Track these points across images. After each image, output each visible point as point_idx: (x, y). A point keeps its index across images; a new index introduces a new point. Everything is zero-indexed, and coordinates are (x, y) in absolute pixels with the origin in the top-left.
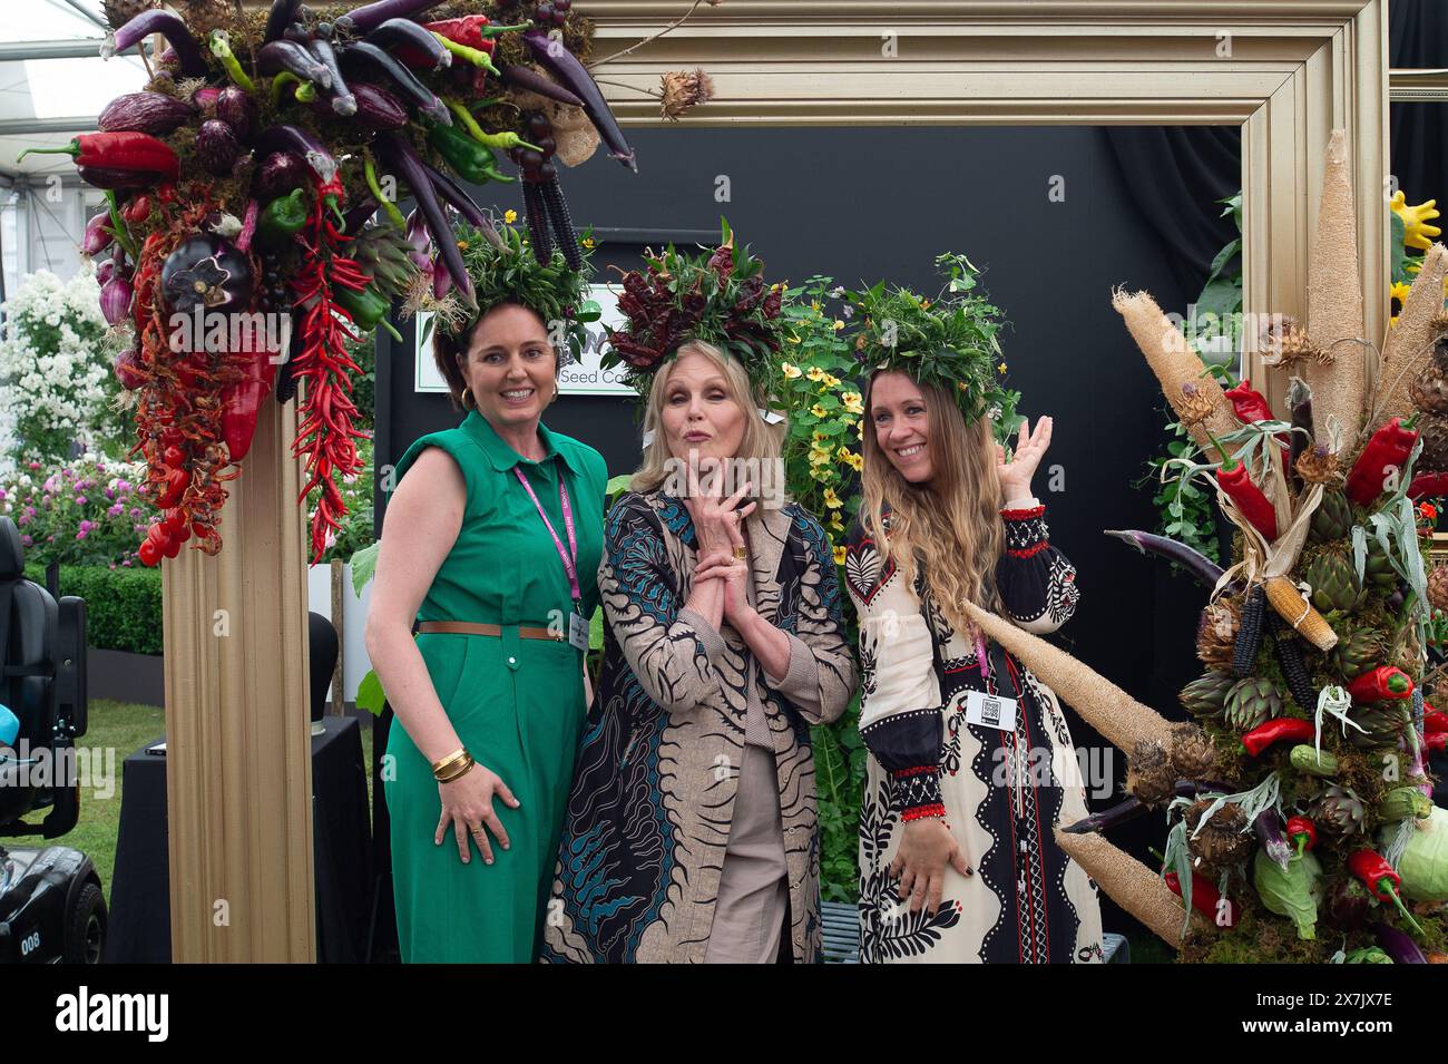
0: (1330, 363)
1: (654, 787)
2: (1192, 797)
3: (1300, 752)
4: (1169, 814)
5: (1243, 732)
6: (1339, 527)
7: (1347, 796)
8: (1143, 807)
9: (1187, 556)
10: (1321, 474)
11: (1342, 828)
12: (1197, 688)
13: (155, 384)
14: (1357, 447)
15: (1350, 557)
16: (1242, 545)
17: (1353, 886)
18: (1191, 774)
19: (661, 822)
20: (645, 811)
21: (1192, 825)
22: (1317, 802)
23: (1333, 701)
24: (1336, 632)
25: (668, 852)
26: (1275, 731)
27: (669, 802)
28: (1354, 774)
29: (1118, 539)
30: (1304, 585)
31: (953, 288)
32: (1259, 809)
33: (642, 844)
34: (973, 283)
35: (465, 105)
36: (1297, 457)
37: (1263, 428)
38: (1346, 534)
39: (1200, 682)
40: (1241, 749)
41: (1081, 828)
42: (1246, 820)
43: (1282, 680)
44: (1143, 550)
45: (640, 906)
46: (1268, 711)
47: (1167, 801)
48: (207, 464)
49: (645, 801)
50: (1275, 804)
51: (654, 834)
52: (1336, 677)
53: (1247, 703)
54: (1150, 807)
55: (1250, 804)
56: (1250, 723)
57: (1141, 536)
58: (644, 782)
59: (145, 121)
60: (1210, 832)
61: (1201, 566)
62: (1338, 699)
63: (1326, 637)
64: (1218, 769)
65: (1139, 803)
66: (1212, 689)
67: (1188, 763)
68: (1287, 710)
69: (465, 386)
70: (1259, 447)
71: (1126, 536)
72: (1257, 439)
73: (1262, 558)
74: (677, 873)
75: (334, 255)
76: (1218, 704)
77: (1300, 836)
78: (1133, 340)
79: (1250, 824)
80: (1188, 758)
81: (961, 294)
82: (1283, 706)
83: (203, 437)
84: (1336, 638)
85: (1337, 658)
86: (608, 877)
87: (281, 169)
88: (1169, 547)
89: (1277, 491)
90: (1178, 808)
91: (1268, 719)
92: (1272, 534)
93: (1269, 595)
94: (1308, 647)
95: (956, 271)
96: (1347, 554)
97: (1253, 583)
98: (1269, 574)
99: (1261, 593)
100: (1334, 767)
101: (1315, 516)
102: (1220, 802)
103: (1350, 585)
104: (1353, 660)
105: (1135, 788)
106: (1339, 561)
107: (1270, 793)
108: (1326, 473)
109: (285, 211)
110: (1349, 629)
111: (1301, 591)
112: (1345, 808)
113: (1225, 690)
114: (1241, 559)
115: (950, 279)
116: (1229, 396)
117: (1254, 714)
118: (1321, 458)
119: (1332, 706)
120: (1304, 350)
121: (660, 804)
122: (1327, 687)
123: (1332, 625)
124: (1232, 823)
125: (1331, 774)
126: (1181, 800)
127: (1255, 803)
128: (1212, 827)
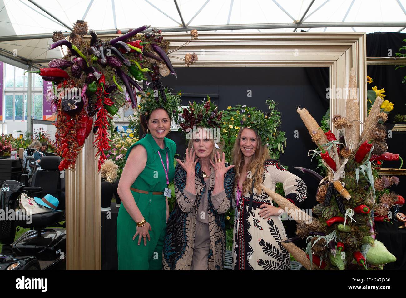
0: (351, 126)
1: (184, 227)
2: (313, 236)
3: (340, 226)
4: (307, 240)
5: (326, 220)
6: (352, 168)
7: (353, 238)
8: (300, 238)
9: (315, 174)
10: (347, 155)
11: (351, 246)
12: (316, 208)
13: (60, 128)
14: (357, 148)
15: (355, 176)
16: (328, 172)
17: (354, 261)
18: (313, 230)
19: (184, 235)
20: (182, 232)
21: (312, 243)
22: (345, 239)
23: (349, 213)
24: (351, 195)
25: (185, 242)
26: (334, 220)
27: (187, 231)
28: (355, 231)
29: (297, 169)
30: (343, 183)
31: (270, 108)
32: (330, 240)
33: (180, 240)
34: (274, 107)
35: (137, 62)
36: (341, 150)
37: (334, 142)
38: (354, 170)
39: (317, 206)
40: (326, 224)
41: (286, 242)
42: (326, 243)
43: (337, 207)
44: (303, 172)
45: (178, 254)
46: (333, 215)
47: (307, 237)
48: (72, 147)
49: (182, 230)
50: (335, 238)
51: (183, 238)
52: (351, 207)
53: (328, 212)
54: (302, 238)
55: (328, 239)
56: (328, 218)
57: (303, 169)
58: (182, 225)
59: (59, 65)
60: (317, 245)
61: (318, 177)
62: (351, 213)
63: (348, 196)
64: (321, 229)
65: (300, 237)
66: (320, 208)
67: (312, 227)
68: (338, 215)
69: (148, 128)
70: (333, 147)
71: (299, 169)
72: (332, 145)
73: (332, 176)
74: (187, 248)
75: (105, 97)
76: (321, 212)
77: (340, 247)
78: (302, 120)
79: (327, 244)
80: (312, 226)
81: (271, 109)
82: (337, 214)
83: (72, 140)
84: (351, 197)
85: (351, 202)
86: (172, 246)
87: (90, 77)
88: (310, 172)
89: (336, 159)
90: (309, 239)
91: (333, 217)
92: (335, 169)
93: (334, 185)
94: (344, 199)
95: (271, 104)
96: (354, 175)
97: (330, 182)
98: (334, 180)
99: (332, 184)
100: (350, 230)
101: (346, 165)
102: (320, 238)
103: (354, 183)
104: (355, 202)
105: (298, 233)
106: (352, 177)
107: (333, 235)
108: (348, 155)
109: (92, 87)
110: (354, 194)
111: (342, 184)
112: (352, 241)
113: (323, 209)
114: (328, 176)
115: (269, 106)
116: (325, 134)
117: (329, 215)
118: (347, 150)
119: (349, 214)
120: (344, 123)
121: (185, 231)
122: (348, 209)
123: (350, 193)
124: (322, 243)
125: (349, 232)
126: (310, 237)
127: (329, 238)
128: (317, 244)
